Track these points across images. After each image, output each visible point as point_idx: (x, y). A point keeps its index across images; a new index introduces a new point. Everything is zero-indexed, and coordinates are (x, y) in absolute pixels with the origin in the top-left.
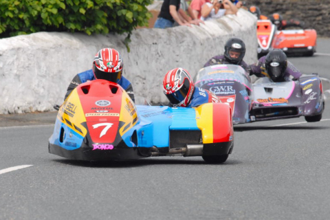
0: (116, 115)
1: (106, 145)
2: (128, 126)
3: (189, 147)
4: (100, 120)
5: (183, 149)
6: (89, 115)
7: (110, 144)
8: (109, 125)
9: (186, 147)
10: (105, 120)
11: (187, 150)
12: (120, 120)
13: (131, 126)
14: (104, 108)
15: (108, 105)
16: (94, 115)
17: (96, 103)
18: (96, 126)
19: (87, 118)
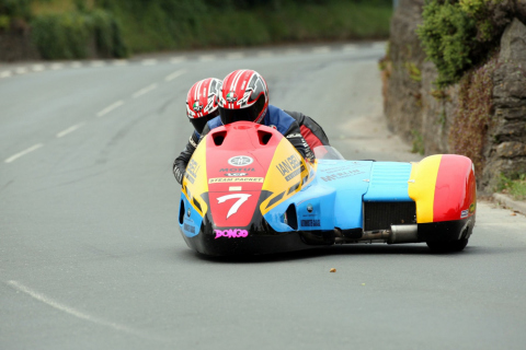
0: (258, 180)
1: (235, 231)
2: (279, 197)
3: (394, 228)
4: (231, 189)
5: (385, 232)
6: (215, 180)
7: (242, 228)
8: (244, 197)
9: (390, 228)
10: (239, 188)
11: (391, 233)
12: (264, 188)
13: (285, 197)
14: (239, 170)
15: (249, 163)
16: (223, 180)
17: (229, 162)
18: (222, 200)
19: (210, 186)
